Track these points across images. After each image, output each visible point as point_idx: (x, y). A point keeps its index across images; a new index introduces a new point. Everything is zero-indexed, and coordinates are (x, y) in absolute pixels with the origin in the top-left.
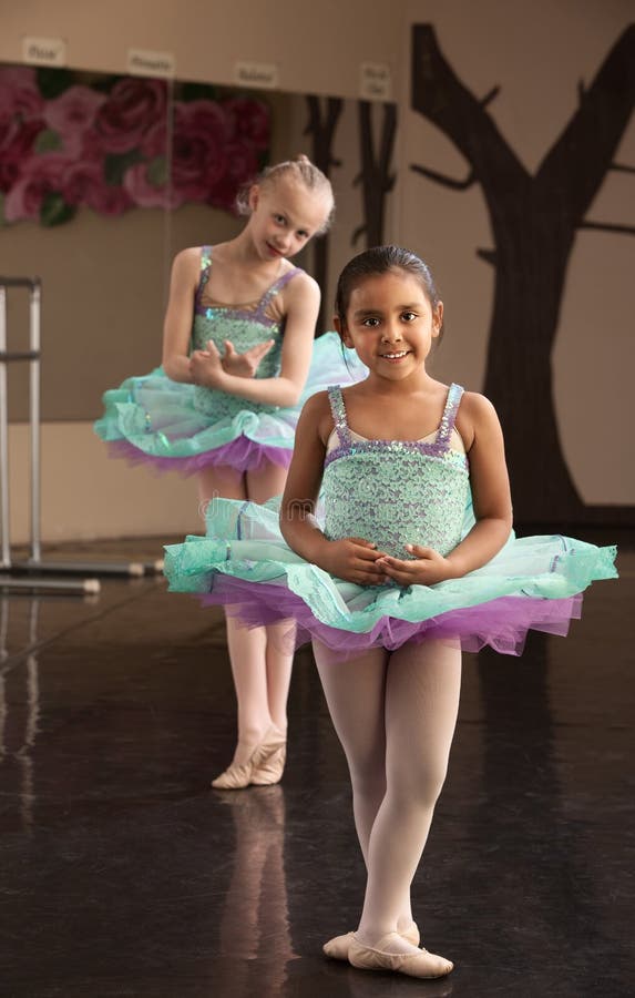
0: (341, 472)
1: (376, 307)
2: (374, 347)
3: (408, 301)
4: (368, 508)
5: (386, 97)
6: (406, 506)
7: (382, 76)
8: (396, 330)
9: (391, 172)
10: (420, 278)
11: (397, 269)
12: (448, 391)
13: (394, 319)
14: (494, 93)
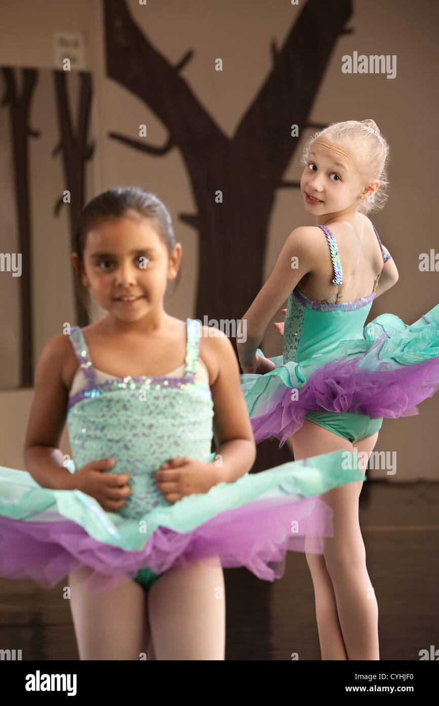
0: (90, 413)
1: (109, 250)
2: (108, 291)
3: (142, 245)
4: (121, 444)
5: (81, 66)
6: (161, 438)
7: (76, 45)
8: (129, 274)
9: (89, 140)
10: (156, 221)
11: (132, 213)
12: (186, 327)
13: (128, 263)
14: (188, 57)
